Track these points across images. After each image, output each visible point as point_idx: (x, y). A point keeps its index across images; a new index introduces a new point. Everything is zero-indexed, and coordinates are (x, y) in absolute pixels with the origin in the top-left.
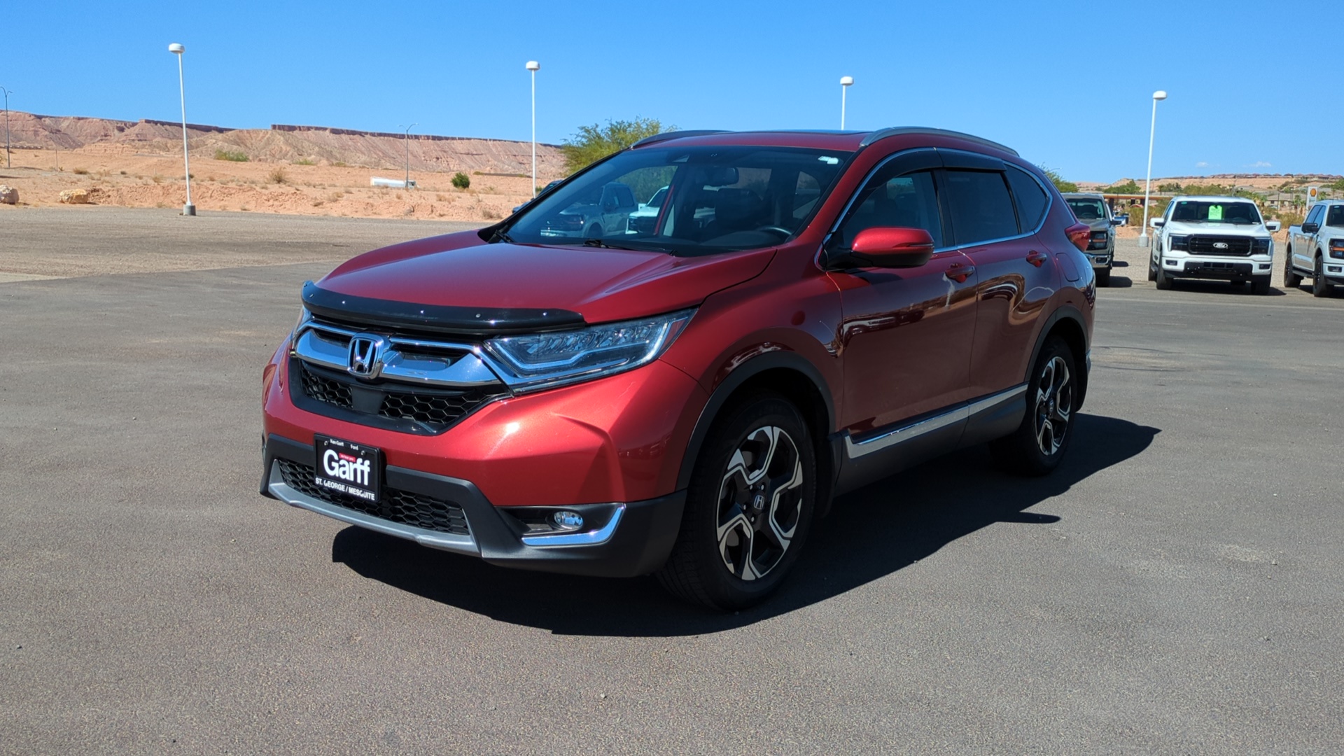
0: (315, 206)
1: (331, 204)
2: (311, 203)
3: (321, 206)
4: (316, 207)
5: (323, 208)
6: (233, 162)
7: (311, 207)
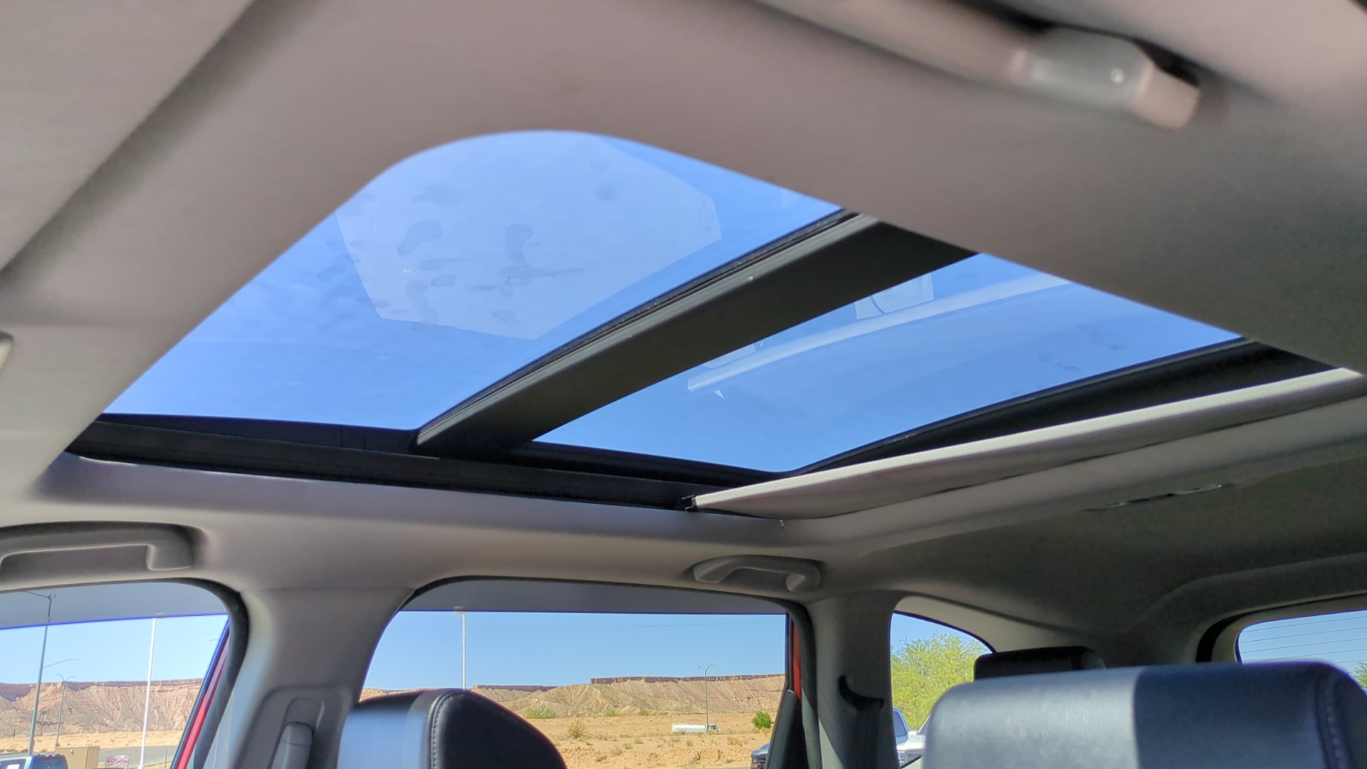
0: (599, 761)
1: (614, 758)
2: (594, 758)
3: (604, 761)
4: (599, 763)
5: (606, 763)
6: (541, 720)
7: (594, 762)
